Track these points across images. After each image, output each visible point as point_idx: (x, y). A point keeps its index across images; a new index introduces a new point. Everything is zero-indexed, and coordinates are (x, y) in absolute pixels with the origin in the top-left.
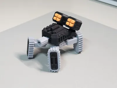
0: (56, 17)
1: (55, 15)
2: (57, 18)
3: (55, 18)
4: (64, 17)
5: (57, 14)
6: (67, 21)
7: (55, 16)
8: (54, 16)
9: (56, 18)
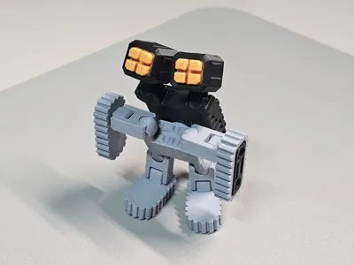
0: (133, 59)
1: (130, 55)
2: (140, 65)
3: (130, 65)
4: (163, 57)
5: (136, 51)
6: (176, 70)
7: (129, 58)
8: (127, 57)
9: (135, 63)
